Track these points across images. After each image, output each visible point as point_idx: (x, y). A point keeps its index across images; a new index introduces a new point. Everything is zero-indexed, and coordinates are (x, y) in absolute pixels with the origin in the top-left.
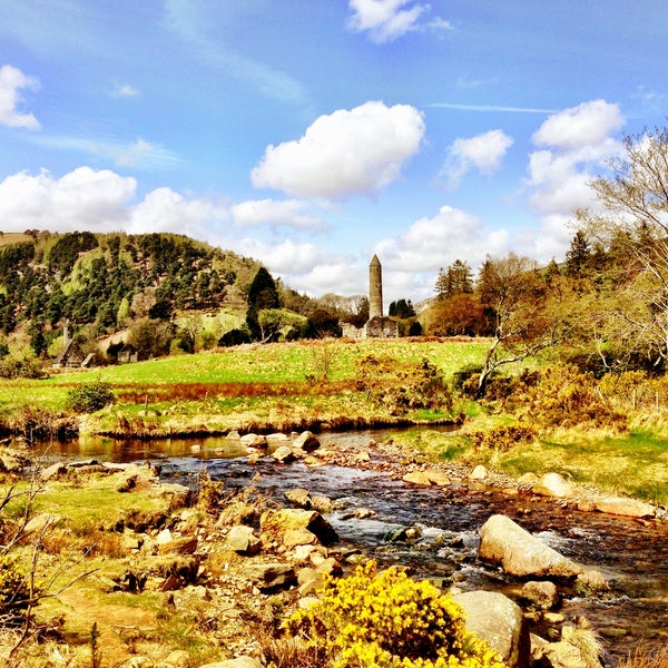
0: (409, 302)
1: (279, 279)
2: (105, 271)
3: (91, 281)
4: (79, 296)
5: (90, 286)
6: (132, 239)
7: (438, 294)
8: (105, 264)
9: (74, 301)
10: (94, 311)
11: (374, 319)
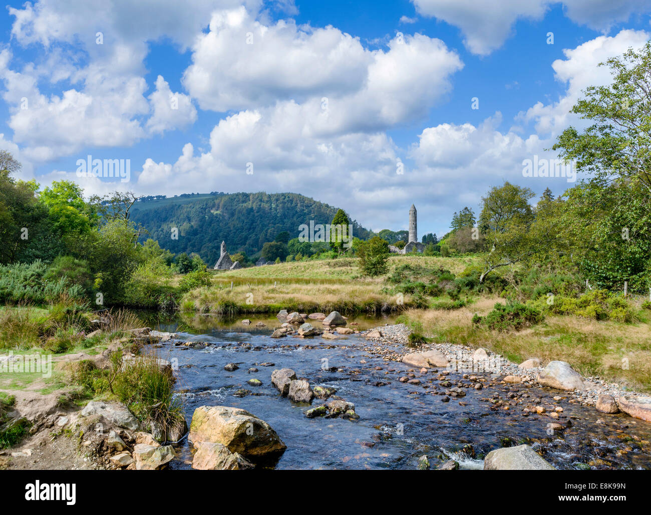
0: (435, 235)
1: (355, 221)
2: (254, 215)
3: (245, 221)
4: (238, 230)
5: (244, 224)
6: (270, 196)
7: (452, 229)
8: (253, 212)
9: (235, 233)
10: (246, 238)
11: (411, 243)
